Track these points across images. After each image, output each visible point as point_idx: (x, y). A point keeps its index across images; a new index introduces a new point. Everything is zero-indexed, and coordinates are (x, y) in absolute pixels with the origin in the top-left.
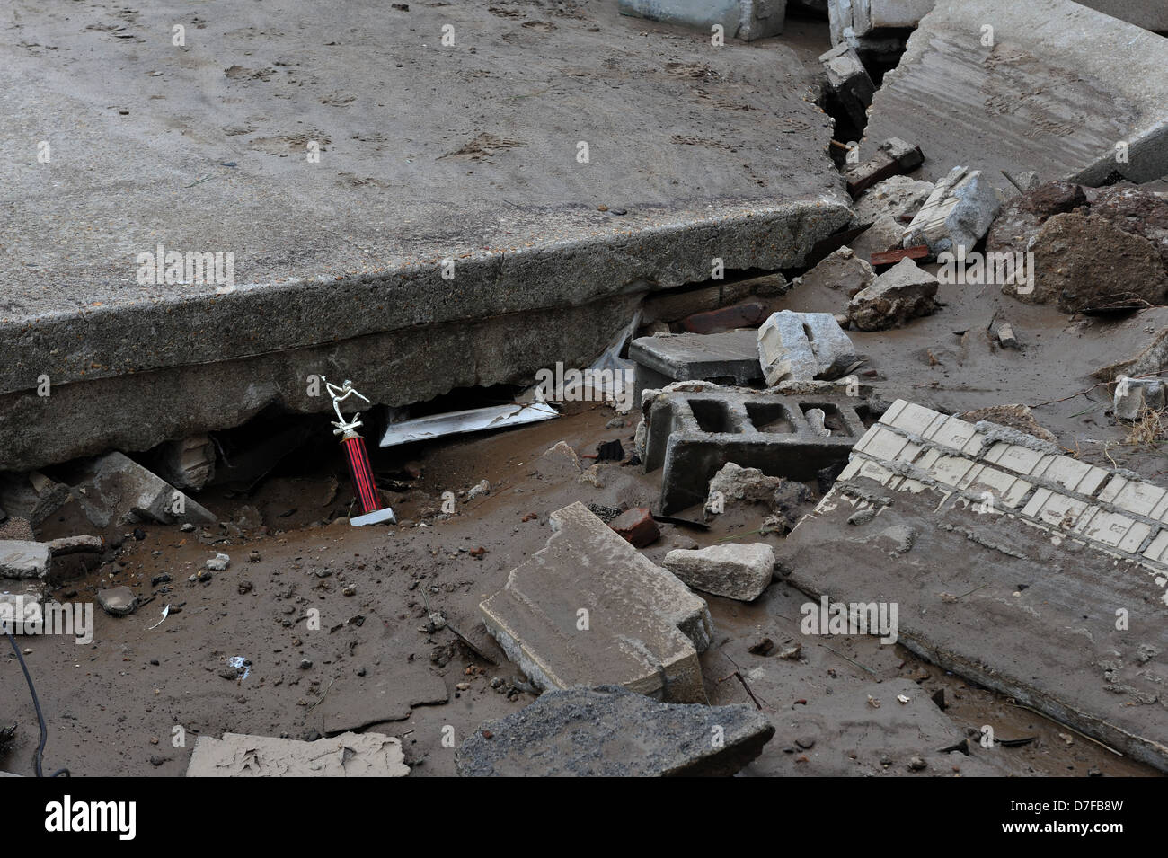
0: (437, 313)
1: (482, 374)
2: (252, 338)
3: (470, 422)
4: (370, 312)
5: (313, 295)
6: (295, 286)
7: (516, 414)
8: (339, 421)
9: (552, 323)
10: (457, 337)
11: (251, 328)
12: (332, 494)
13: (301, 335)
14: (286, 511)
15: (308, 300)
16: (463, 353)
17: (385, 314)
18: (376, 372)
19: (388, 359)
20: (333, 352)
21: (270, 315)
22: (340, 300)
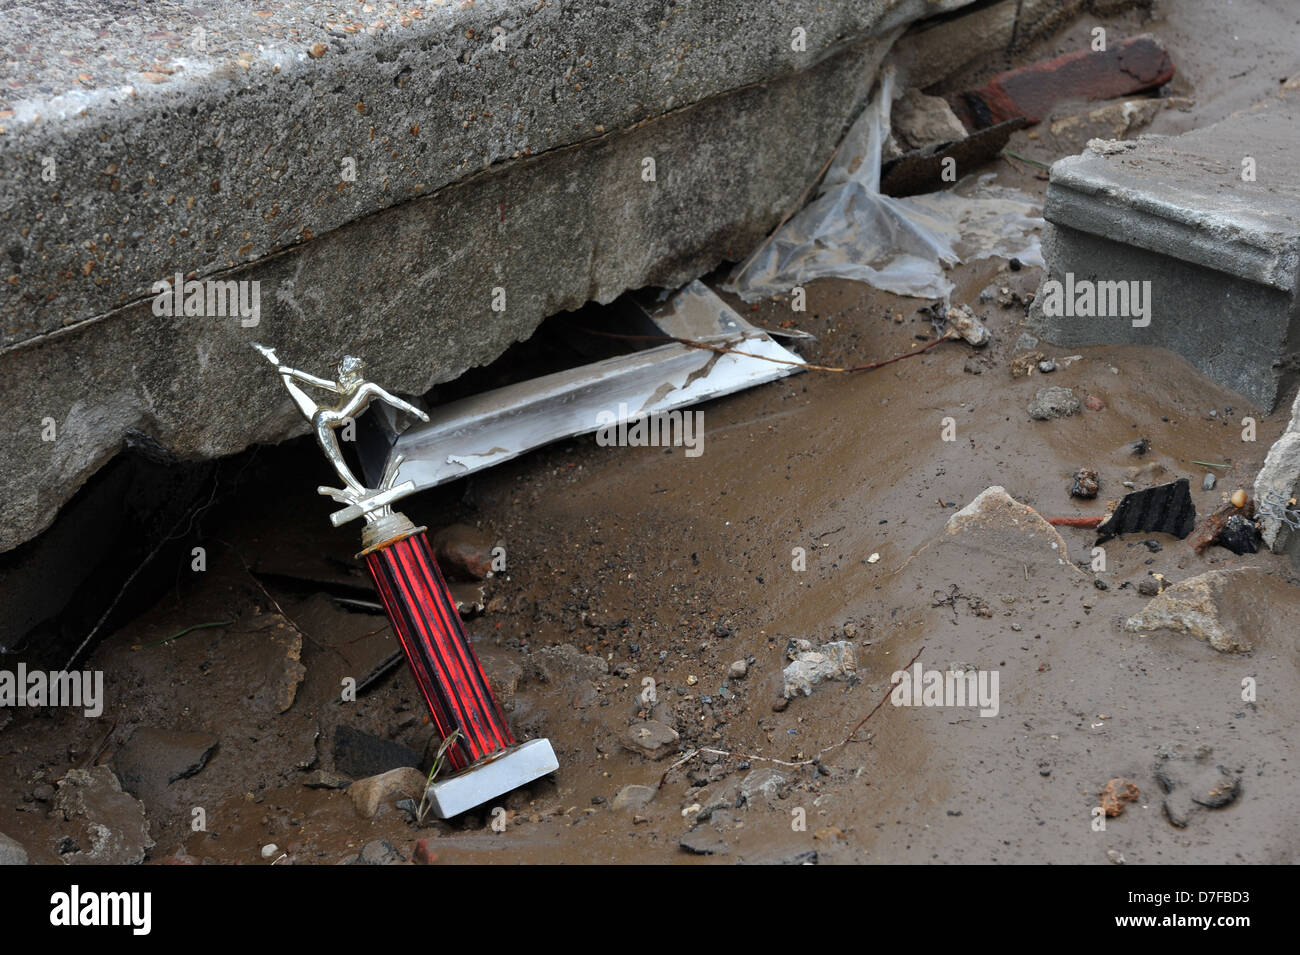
0: (536, 129)
1: (603, 272)
2: (87, 268)
3: (593, 406)
4: (389, 146)
5: (253, 113)
6: (206, 87)
7: (703, 373)
8: (341, 485)
9: (742, 121)
10: (564, 187)
11: (86, 236)
12: (295, 673)
13: (219, 237)
14: (194, 757)
15: (239, 128)
16: (571, 227)
17: (423, 147)
18: (385, 309)
19: (414, 270)
20: (287, 274)
21: (137, 187)
22: (320, 121)
